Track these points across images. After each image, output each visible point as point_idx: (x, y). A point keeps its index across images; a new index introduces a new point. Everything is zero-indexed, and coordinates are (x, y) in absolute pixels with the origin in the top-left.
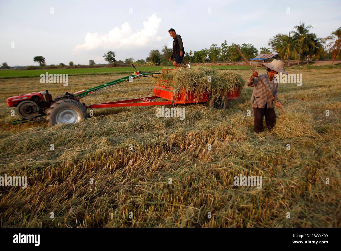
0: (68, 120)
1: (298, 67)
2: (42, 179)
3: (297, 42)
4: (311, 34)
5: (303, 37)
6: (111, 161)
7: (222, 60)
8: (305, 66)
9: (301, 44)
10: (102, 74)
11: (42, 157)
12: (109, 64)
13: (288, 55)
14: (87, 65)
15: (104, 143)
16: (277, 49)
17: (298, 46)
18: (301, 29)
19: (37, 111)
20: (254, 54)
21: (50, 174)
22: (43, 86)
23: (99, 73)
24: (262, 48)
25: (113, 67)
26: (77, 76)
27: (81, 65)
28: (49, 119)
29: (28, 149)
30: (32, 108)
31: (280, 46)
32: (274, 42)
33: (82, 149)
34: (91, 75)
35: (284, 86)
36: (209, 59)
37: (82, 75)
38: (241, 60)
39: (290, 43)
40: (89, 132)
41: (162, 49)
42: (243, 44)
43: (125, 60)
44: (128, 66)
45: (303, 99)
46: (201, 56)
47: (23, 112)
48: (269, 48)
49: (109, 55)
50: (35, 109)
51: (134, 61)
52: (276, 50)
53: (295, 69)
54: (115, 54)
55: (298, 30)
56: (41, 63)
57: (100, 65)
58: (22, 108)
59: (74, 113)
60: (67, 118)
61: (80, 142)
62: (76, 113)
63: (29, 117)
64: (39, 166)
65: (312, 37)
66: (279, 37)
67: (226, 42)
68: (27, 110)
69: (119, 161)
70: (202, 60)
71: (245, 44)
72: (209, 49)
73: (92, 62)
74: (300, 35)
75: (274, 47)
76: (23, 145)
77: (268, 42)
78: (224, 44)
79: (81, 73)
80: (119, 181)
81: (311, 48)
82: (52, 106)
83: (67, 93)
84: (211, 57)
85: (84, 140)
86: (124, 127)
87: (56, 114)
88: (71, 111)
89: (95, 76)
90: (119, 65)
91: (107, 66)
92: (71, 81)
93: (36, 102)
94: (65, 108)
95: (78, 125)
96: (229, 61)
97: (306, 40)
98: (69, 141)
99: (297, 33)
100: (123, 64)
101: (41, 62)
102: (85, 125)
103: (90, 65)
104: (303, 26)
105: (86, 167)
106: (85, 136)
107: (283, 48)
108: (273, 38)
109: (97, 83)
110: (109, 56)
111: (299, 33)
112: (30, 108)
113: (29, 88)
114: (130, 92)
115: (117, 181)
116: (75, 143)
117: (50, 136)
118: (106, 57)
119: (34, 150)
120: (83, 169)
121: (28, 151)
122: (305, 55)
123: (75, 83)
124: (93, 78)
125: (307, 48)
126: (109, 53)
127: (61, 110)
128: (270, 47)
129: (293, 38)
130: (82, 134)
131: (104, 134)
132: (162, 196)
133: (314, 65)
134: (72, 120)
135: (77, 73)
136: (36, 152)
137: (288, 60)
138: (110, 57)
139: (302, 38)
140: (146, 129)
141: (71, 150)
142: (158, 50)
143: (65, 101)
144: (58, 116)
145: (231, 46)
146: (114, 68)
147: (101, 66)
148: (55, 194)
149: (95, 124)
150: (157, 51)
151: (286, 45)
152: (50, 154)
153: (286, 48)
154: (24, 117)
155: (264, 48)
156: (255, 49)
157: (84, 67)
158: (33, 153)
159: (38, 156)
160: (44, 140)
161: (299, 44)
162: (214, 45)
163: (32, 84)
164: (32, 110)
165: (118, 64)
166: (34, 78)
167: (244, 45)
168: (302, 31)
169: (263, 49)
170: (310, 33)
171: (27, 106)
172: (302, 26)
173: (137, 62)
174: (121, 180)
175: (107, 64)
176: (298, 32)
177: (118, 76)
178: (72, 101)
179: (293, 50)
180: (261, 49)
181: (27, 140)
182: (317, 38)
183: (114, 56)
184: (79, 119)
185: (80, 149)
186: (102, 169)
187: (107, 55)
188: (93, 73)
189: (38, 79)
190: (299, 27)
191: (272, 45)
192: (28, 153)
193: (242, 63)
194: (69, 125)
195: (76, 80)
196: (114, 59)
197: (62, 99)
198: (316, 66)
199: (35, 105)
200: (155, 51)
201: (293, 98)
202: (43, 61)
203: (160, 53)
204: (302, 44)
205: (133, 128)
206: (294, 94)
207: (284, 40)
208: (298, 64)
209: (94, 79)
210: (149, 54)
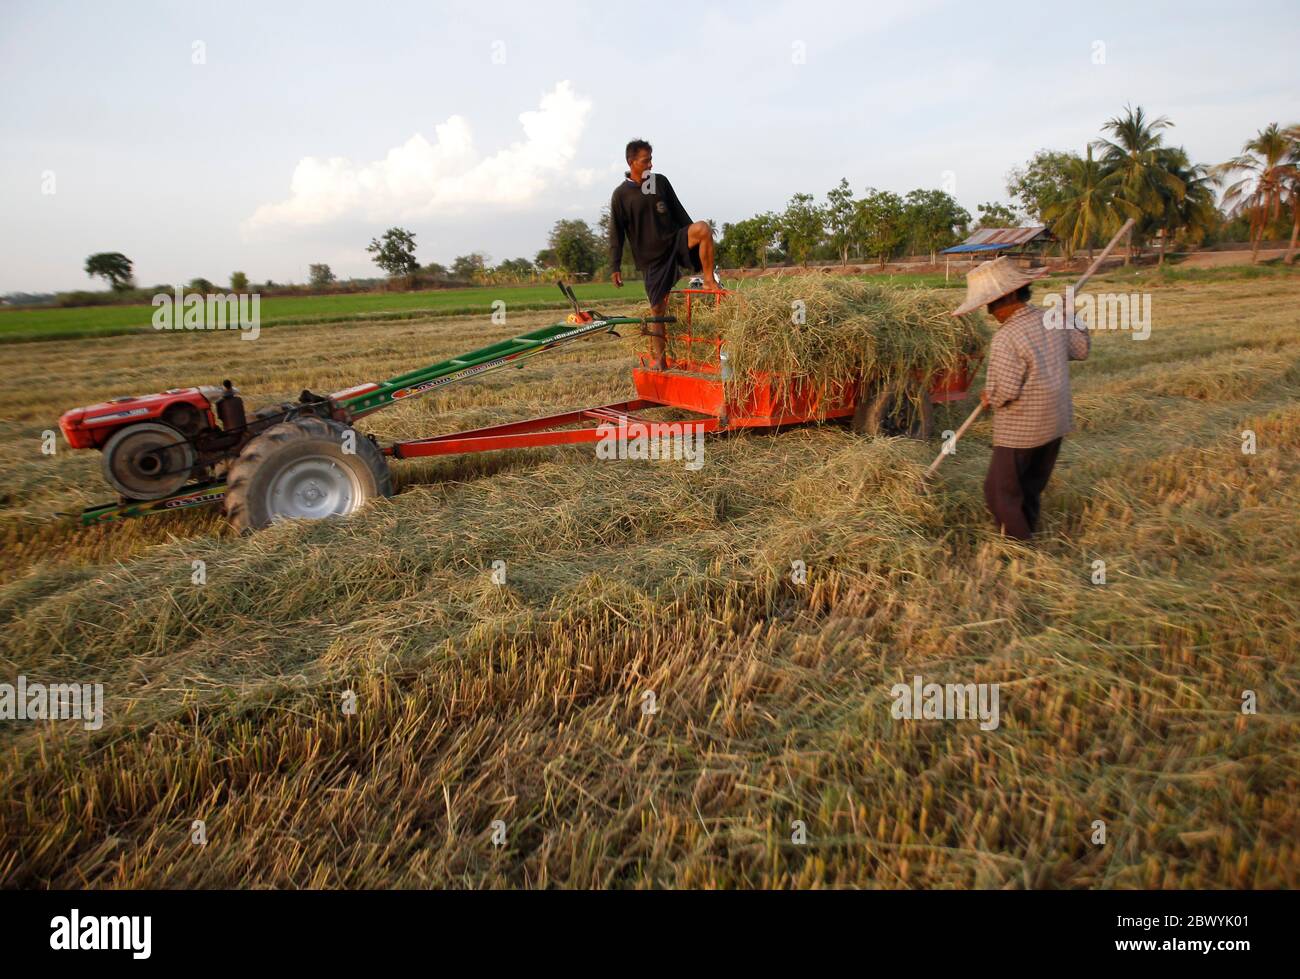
0: (312, 506)
1: (1128, 276)
2: (280, 760)
3: (1119, 182)
4: (1170, 151)
5: (1141, 163)
6: (552, 672)
7: (834, 256)
8: (1155, 269)
9: (1132, 187)
10: (377, 319)
11: (242, 664)
12: (392, 281)
13: (1085, 232)
14: (304, 286)
15: (489, 596)
16: (1044, 208)
17: (1122, 197)
18: (1131, 131)
19: (184, 470)
20: (955, 229)
21: (309, 737)
22: (151, 372)
23: (362, 314)
24: (985, 205)
25: (407, 289)
26: (275, 328)
27: (277, 287)
28: (239, 502)
29: (173, 632)
30: (165, 454)
31: (1052, 197)
32: (1032, 181)
33: (404, 624)
34: (333, 321)
35: (1111, 348)
36: (783, 252)
37: (296, 323)
38: (906, 252)
39: (1094, 185)
40: (417, 554)
41: (599, 218)
42: (913, 193)
43: (455, 262)
44: (468, 285)
45: (1202, 396)
46: (750, 241)
47: (127, 473)
48: (1011, 207)
49: (393, 242)
50: (176, 457)
51: (488, 265)
52: (1038, 213)
53: (1119, 281)
54: (413, 240)
55: (1118, 134)
56: (115, 280)
57: (353, 281)
58: (123, 456)
59: (336, 475)
60: (306, 498)
61: (386, 596)
62: (345, 475)
63: (150, 491)
64: (251, 706)
65: (1172, 161)
66: (1049, 164)
67: (846, 184)
68: (147, 463)
69: (583, 669)
70: (758, 256)
71: (920, 191)
72: (783, 214)
73: (322, 273)
74: (1129, 153)
75: (1030, 203)
76: (151, 615)
77: (1006, 184)
78: (840, 194)
79: (293, 317)
80: (613, 754)
81: (1172, 203)
82: (250, 450)
83: (306, 396)
84: (791, 244)
85: (402, 585)
86: (553, 525)
87: (268, 484)
88: (323, 467)
89: (350, 327)
90: (431, 284)
91: (382, 287)
92: (259, 349)
93: (182, 429)
94: (302, 455)
95: (362, 523)
96: (862, 259)
97: (1150, 175)
98: (340, 592)
99: (1116, 147)
100: (447, 280)
101: (118, 278)
102: (393, 522)
103: (315, 283)
104: (1138, 122)
105: (454, 700)
106: (404, 570)
107: (1066, 204)
108: (1024, 170)
109: (367, 355)
110: (392, 247)
111: (1124, 148)
112: (155, 456)
113: (94, 381)
114: (518, 384)
115: (606, 756)
116: (364, 601)
117: (257, 575)
118: (379, 253)
119: (199, 637)
120: (443, 710)
121: (175, 642)
122: (1149, 229)
123: (277, 355)
124: (345, 334)
125: (1155, 205)
126: (389, 237)
127: (284, 467)
128: (1017, 201)
129: (1102, 166)
130: (390, 562)
131: (479, 557)
132: (838, 812)
133: (1186, 266)
134: (330, 504)
135: (275, 316)
136: (208, 645)
137: (1085, 248)
138: (396, 250)
139: (1137, 165)
140: (641, 530)
141: (355, 630)
142: (585, 221)
143: (301, 428)
144: (275, 491)
145: (866, 201)
146: (412, 292)
147: (359, 286)
148: (360, 825)
149: (433, 518)
150: (581, 225)
151: (1076, 194)
152: (271, 653)
153: (1079, 205)
154: (131, 494)
155: (992, 205)
156: (961, 211)
157: (293, 291)
158: (196, 647)
159: (223, 660)
160: (235, 594)
161: (1126, 190)
162: (803, 199)
163: (99, 362)
164: (166, 460)
165: (427, 277)
166: (101, 340)
167: (918, 194)
168: (1134, 141)
169: (989, 209)
170: (1164, 145)
171: (145, 445)
172: (1135, 122)
173: (499, 268)
174: (619, 751)
175: (382, 281)
176: (1119, 142)
177: (441, 324)
178: (330, 427)
179: (1104, 208)
180: (981, 208)
181: (168, 595)
182: (1193, 164)
183: (411, 249)
184: (357, 499)
185: (394, 626)
186: (519, 704)
187: (384, 243)
188: (342, 316)
189: (117, 342)
190: (1121, 124)
191: (1022, 193)
192: (177, 649)
193: (912, 265)
194: (325, 522)
195: (276, 343)
196: (411, 260)
197: (288, 420)
198: (1194, 271)
199: (179, 444)
200: (572, 226)
201: (1164, 394)
202: (124, 271)
203: (590, 232)
204: (1137, 187)
205: (592, 529)
206: (1165, 375)
207: (1068, 176)
208: (1127, 263)
209: (350, 337)
210: (549, 236)
